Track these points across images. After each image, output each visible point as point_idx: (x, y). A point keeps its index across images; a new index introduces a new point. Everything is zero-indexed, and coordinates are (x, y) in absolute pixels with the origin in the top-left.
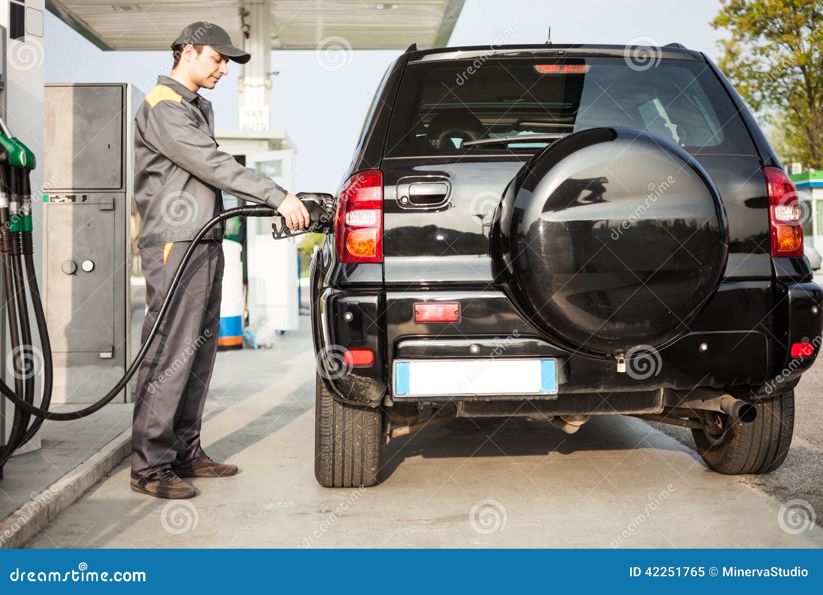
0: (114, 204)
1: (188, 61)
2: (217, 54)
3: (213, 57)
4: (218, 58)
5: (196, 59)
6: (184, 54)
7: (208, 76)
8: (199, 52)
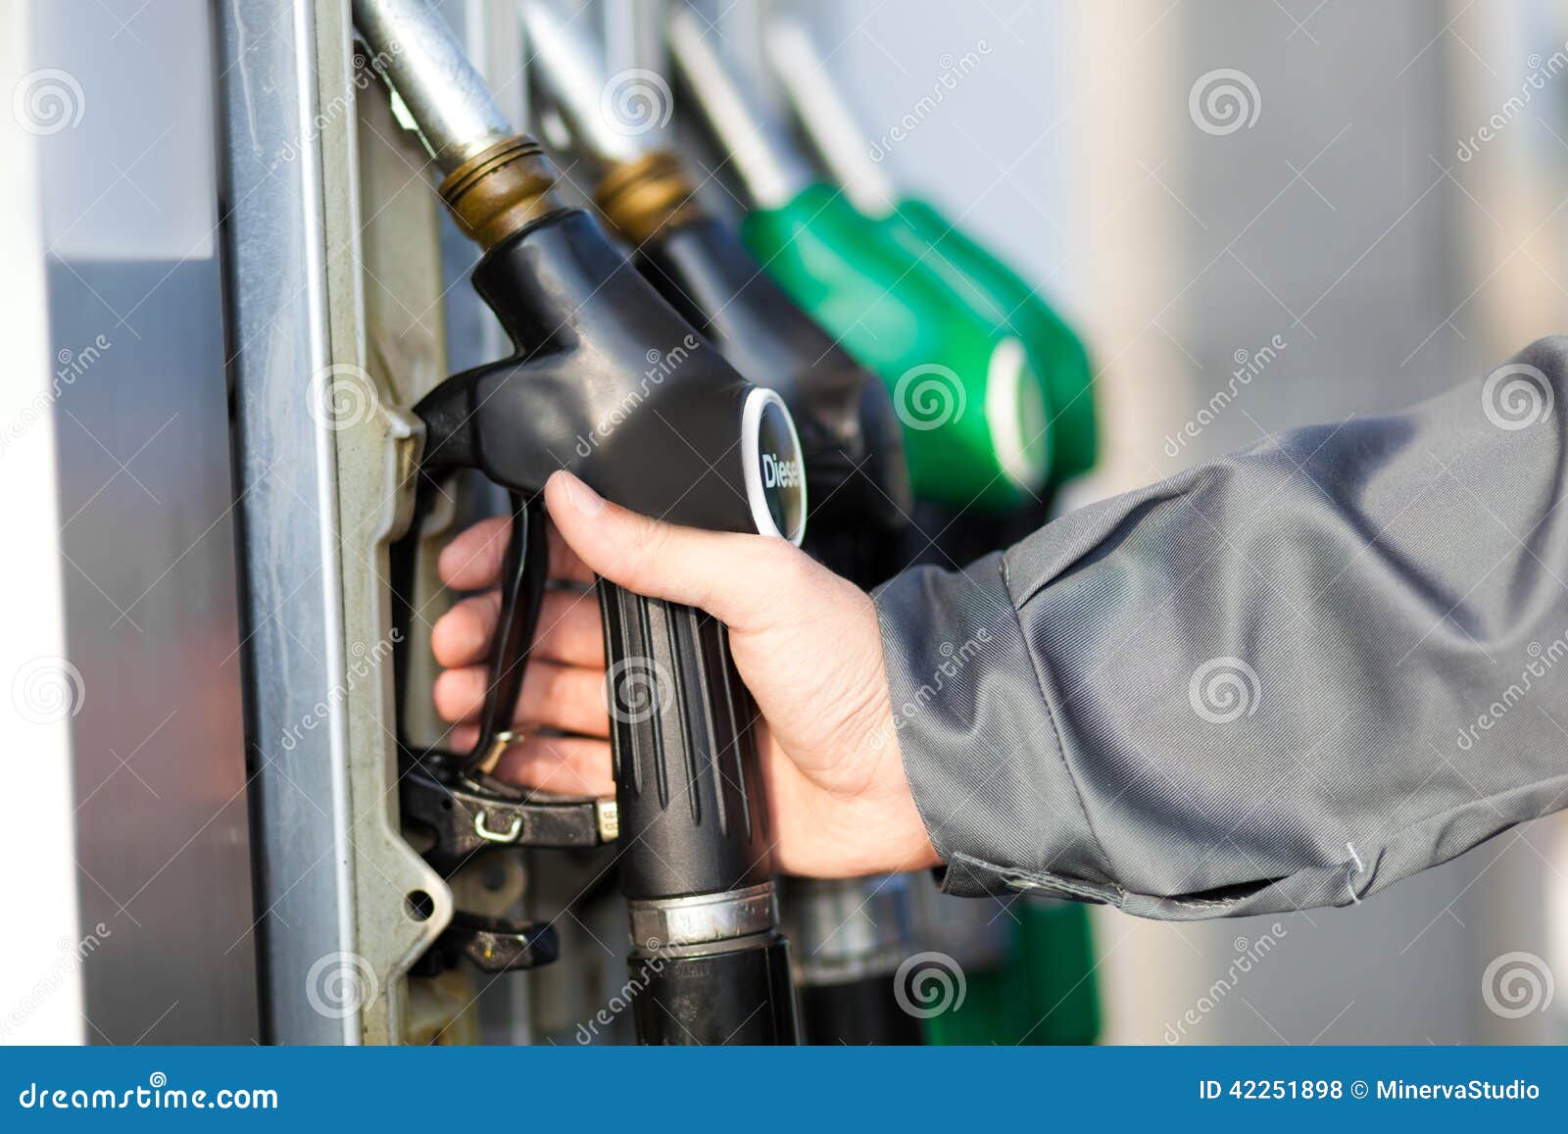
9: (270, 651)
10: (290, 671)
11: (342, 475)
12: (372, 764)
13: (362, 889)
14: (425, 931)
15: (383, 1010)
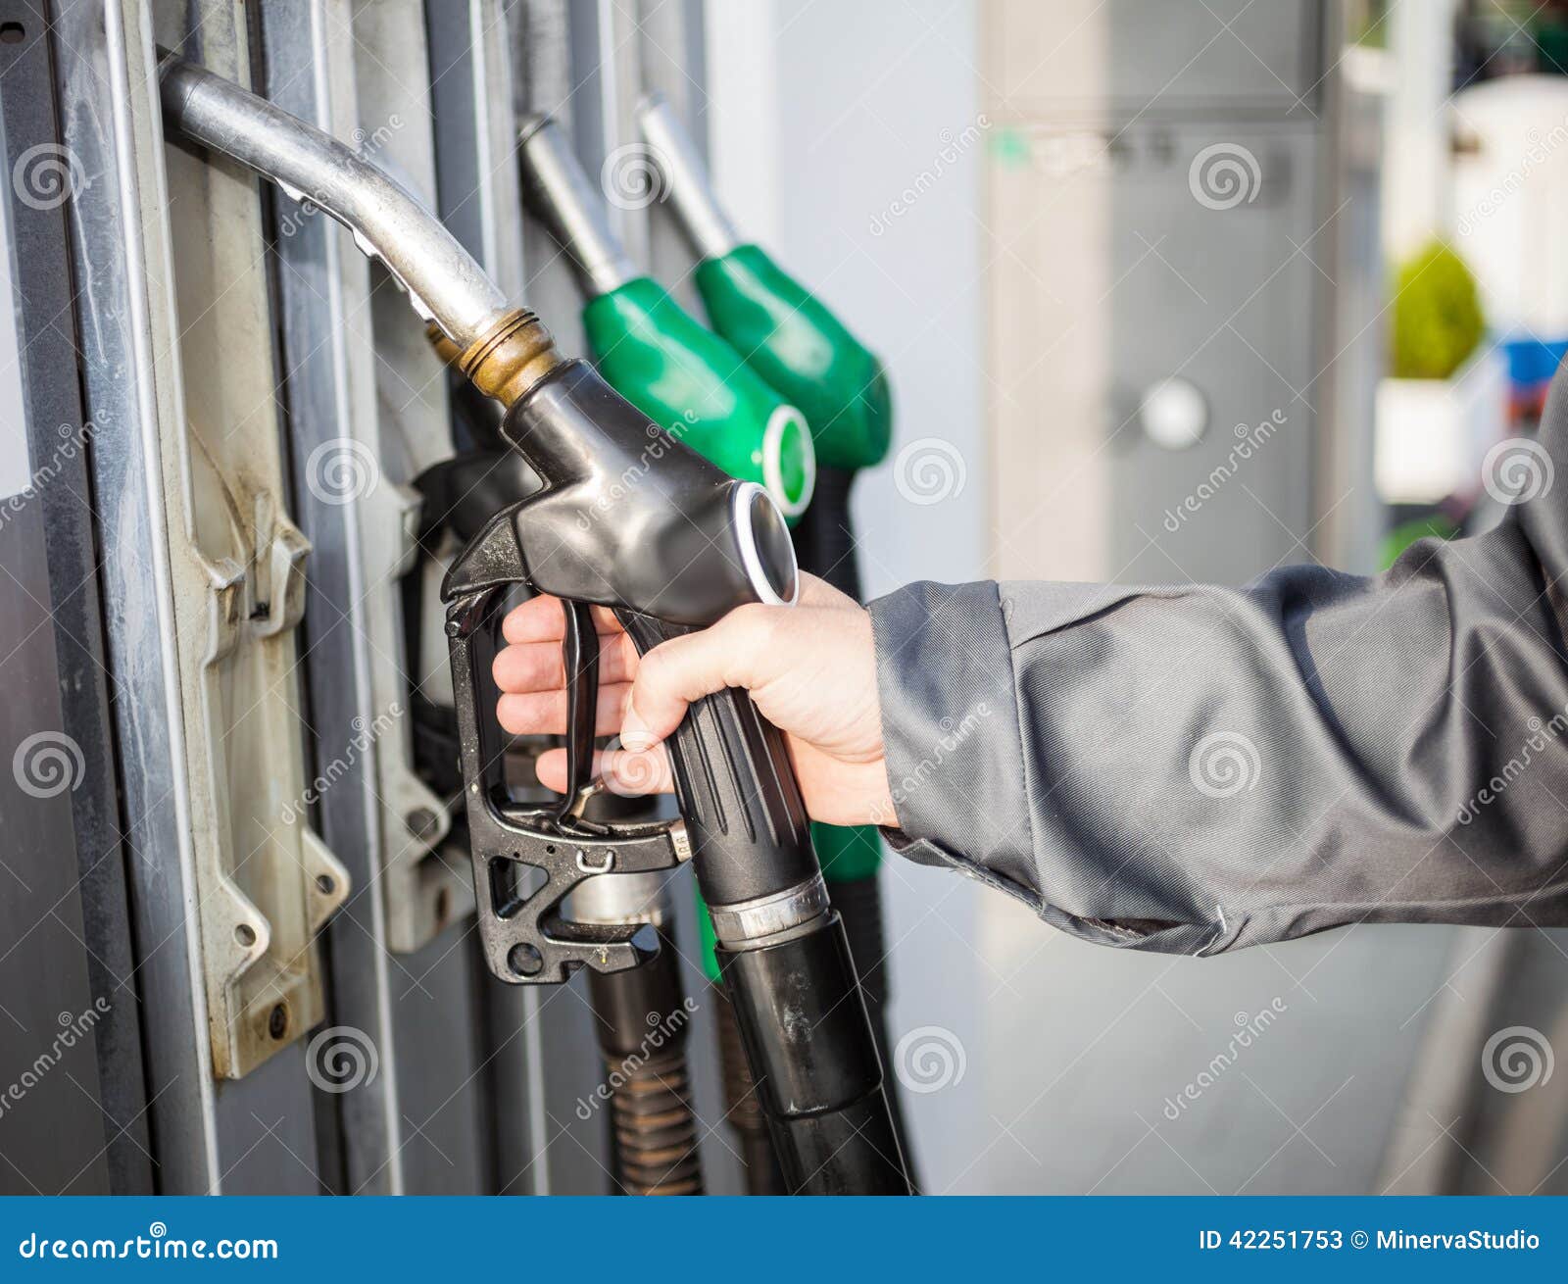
9: (130, 742)
10: (145, 758)
11: (177, 612)
12: (208, 830)
13: (205, 919)
14: (250, 954)
15: (223, 1006)
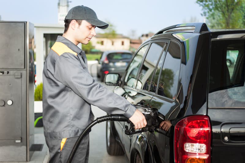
0: (21, 76)
1: (73, 29)
2: (90, 24)
3: (88, 27)
4: (90, 27)
5: (78, 28)
6: (71, 25)
7: (85, 38)
8: (80, 24)
